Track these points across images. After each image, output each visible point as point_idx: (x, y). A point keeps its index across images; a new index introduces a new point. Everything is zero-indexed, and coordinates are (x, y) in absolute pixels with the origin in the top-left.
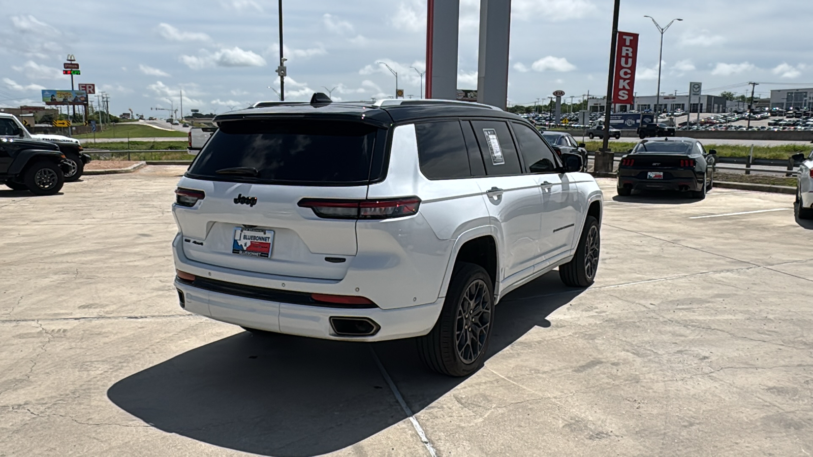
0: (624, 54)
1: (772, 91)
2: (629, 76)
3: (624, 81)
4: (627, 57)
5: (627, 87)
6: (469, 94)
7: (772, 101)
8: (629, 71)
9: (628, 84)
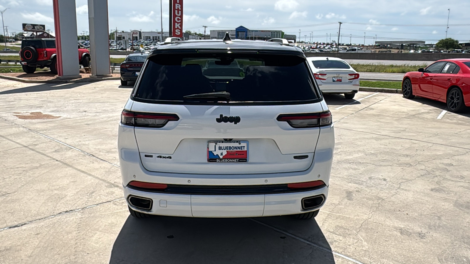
0: (176, 8)
1: (211, 31)
2: (180, 21)
3: (178, 24)
4: (178, 10)
5: (180, 28)
6: (36, 27)
7: (211, 36)
8: (180, 18)
9: (180, 25)
